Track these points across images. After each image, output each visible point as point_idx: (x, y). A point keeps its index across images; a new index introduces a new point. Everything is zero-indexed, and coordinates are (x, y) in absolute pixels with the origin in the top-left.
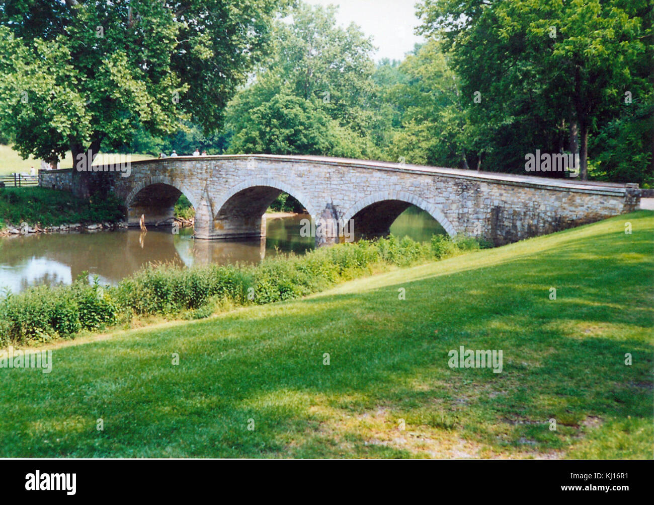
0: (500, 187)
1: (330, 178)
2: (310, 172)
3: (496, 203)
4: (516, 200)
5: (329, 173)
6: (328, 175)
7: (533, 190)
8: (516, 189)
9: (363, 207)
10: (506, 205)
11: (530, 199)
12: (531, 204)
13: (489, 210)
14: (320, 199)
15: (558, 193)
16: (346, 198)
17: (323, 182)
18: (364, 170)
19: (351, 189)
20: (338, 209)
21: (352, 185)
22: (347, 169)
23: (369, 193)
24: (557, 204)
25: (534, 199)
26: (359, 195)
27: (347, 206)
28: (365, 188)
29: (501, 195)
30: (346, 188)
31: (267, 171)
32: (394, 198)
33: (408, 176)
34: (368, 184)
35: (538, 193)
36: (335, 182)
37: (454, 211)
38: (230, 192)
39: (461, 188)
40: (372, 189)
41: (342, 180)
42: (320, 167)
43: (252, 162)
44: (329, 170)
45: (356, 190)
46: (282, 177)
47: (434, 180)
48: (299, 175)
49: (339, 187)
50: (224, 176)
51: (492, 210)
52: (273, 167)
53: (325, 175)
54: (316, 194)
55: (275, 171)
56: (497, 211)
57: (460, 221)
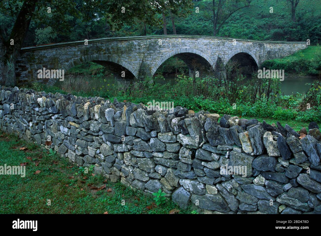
0: (269, 44)
1: (219, 45)
2: (210, 43)
3: (269, 50)
4: (276, 48)
6: (218, 44)
7: (282, 44)
8: (276, 44)
10: (272, 50)
11: (281, 47)
12: (281, 49)
13: (266, 52)
14: (215, 56)
15: (290, 44)
16: (225, 54)
17: (216, 47)
19: (227, 49)
24: (289, 47)
25: (282, 47)
26: (230, 52)
29: (270, 47)
30: (225, 49)
31: (187, 44)
32: (241, 52)
33: (245, 42)
34: (233, 47)
35: (283, 45)
36: (221, 47)
37: (258, 54)
38: (163, 59)
39: (261, 45)
40: (234, 49)
41: (224, 46)
42: (214, 40)
43: (178, 39)
44: (219, 42)
45: (229, 50)
46: (195, 47)
47: (253, 43)
48: (205, 45)
49: (223, 49)
50: (158, 49)
51: (267, 52)
52: (190, 41)
53: (217, 44)
54: (213, 54)
55: (191, 43)
56: (269, 52)
57: (259, 57)
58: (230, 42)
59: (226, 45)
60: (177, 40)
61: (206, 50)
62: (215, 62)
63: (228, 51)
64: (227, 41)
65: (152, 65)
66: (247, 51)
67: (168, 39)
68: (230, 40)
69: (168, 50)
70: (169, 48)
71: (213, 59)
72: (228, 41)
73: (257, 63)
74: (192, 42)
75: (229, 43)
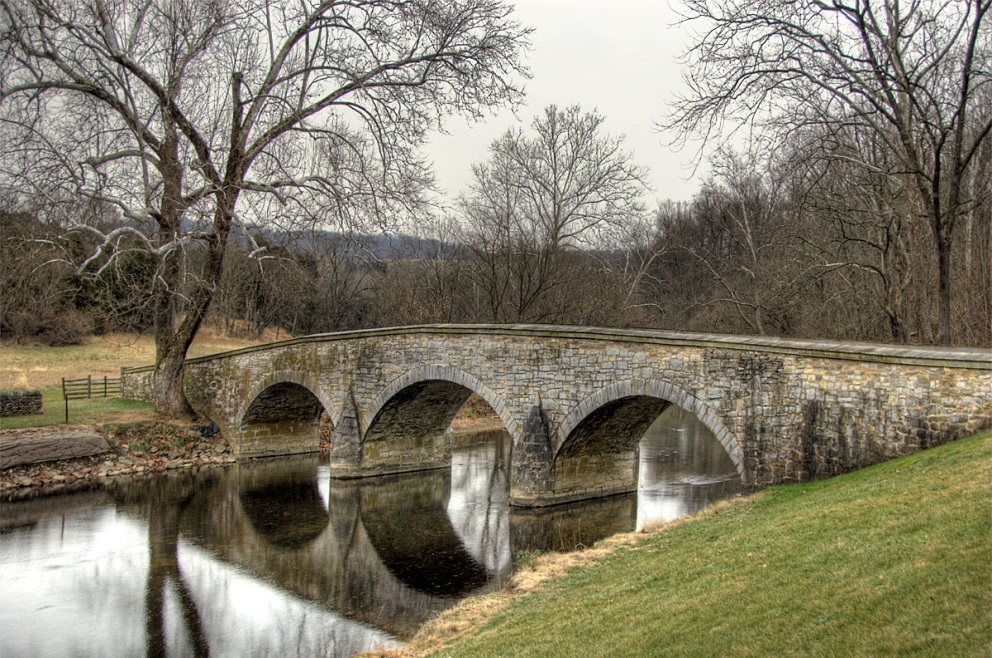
1: (538, 359)
2: (506, 351)
3: (811, 394)
4: (844, 388)
5: (536, 351)
6: (534, 356)
8: (845, 365)
10: (828, 398)
11: (870, 385)
14: (522, 400)
15: (921, 369)
16: (563, 395)
17: (527, 368)
19: (572, 378)
20: (550, 416)
21: (572, 372)
22: (565, 341)
23: (599, 384)
24: (919, 392)
25: (877, 385)
26: (583, 389)
27: (565, 410)
28: (593, 376)
29: (819, 378)
30: (563, 378)
31: (442, 352)
32: (640, 392)
33: (662, 350)
34: (597, 368)
35: (885, 371)
36: (546, 368)
37: (738, 412)
38: (386, 393)
39: (751, 369)
40: (604, 377)
41: (557, 363)
42: (522, 341)
43: (420, 336)
44: (537, 347)
45: (579, 381)
46: (463, 364)
47: (705, 356)
48: (490, 358)
49: (552, 376)
50: (377, 365)
51: (804, 408)
52: (451, 345)
53: (530, 355)
54: (516, 390)
55: (454, 352)
56: (813, 410)
57: (749, 430)
58: (584, 347)
59: (565, 360)
60: (418, 341)
61: (491, 375)
62: (521, 423)
63: (577, 385)
64: (572, 346)
65: (364, 406)
66: (672, 390)
67: (398, 338)
68: (584, 342)
69: (396, 368)
70: (399, 363)
71: (517, 409)
72: (576, 343)
73: (736, 461)
74: (454, 348)
75: (581, 351)
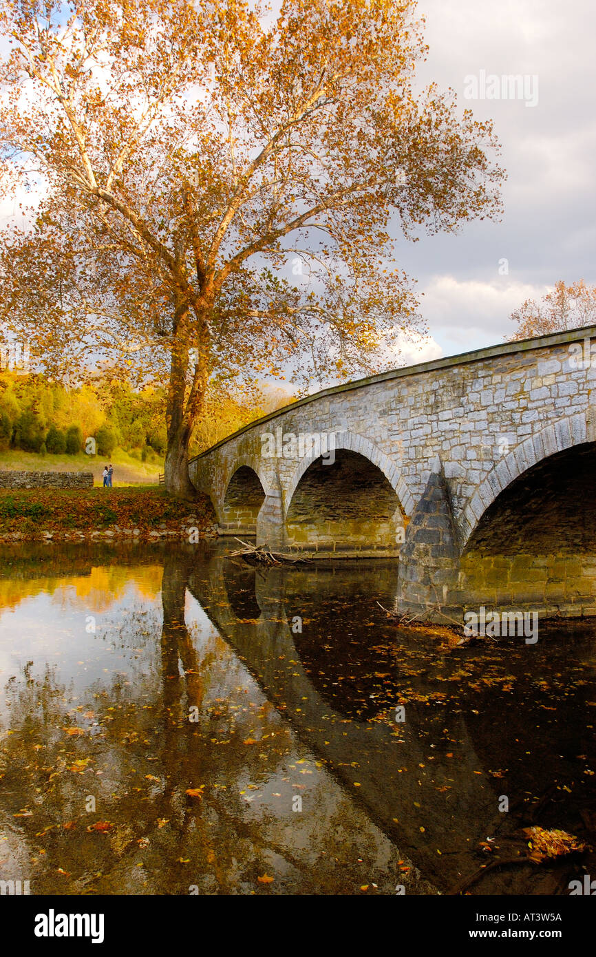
1: (437, 403)
5: (434, 392)
6: (432, 399)
9: (514, 476)
14: (419, 466)
16: (472, 454)
17: (424, 419)
18: (512, 361)
19: (483, 425)
20: (455, 488)
21: (483, 415)
22: (472, 368)
23: (528, 429)
27: (475, 477)
28: (516, 416)
30: (471, 426)
31: (341, 415)
34: (523, 403)
36: (447, 415)
38: (300, 470)
40: (535, 415)
41: (462, 405)
42: (418, 382)
43: (323, 403)
45: (494, 427)
46: (359, 426)
48: (383, 414)
49: (456, 427)
52: (348, 405)
53: (427, 400)
54: (412, 452)
58: (502, 371)
59: (473, 397)
61: (385, 435)
63: (493, 435)
64: (481, 373)
65: (286, 485)
68: (501, 363)
71: (414, 480)
72: (487, 367)
74: (351, 409)
75: (497, 378)
